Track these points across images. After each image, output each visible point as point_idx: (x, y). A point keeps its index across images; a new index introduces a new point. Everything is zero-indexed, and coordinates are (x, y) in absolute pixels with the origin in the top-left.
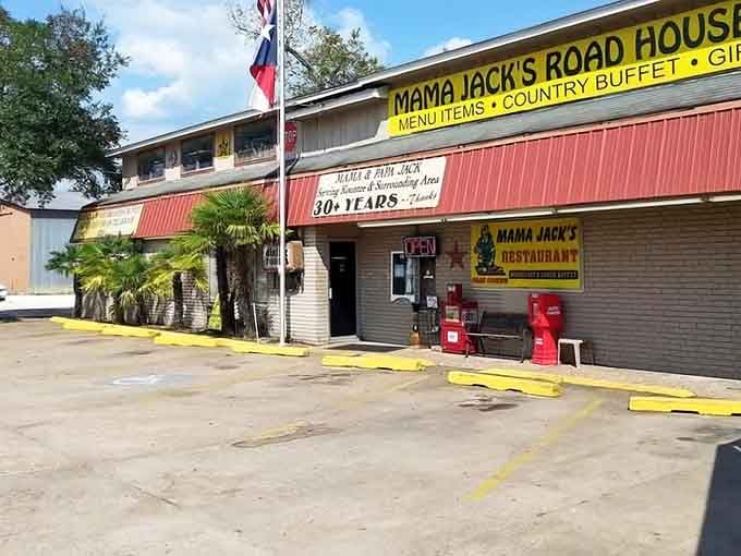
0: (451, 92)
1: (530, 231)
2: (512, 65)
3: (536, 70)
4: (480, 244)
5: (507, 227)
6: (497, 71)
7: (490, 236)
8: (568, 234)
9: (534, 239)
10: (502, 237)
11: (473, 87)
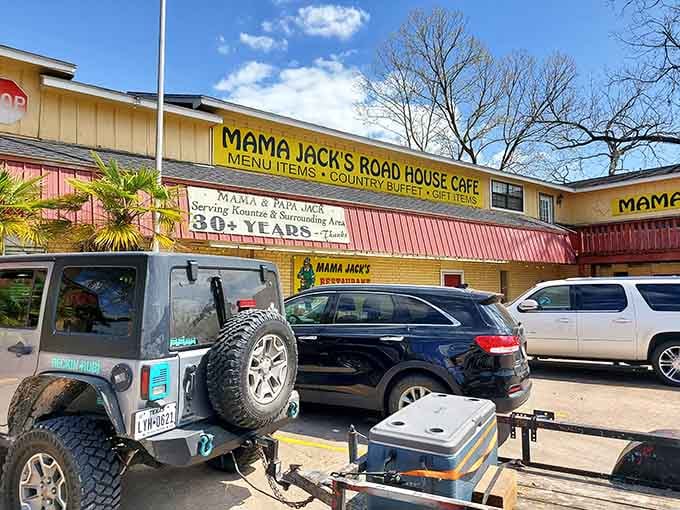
0: (287, 150)
1: (341, 265)
2: (337, 153)
3: (354, 163)
4: (303, 271)
5: (325, 261)
6: (326, 152)
7: (311, 266)
8: (365, 270)
9: (344, 270)
10: (320, 267)
11: (307, 155)
